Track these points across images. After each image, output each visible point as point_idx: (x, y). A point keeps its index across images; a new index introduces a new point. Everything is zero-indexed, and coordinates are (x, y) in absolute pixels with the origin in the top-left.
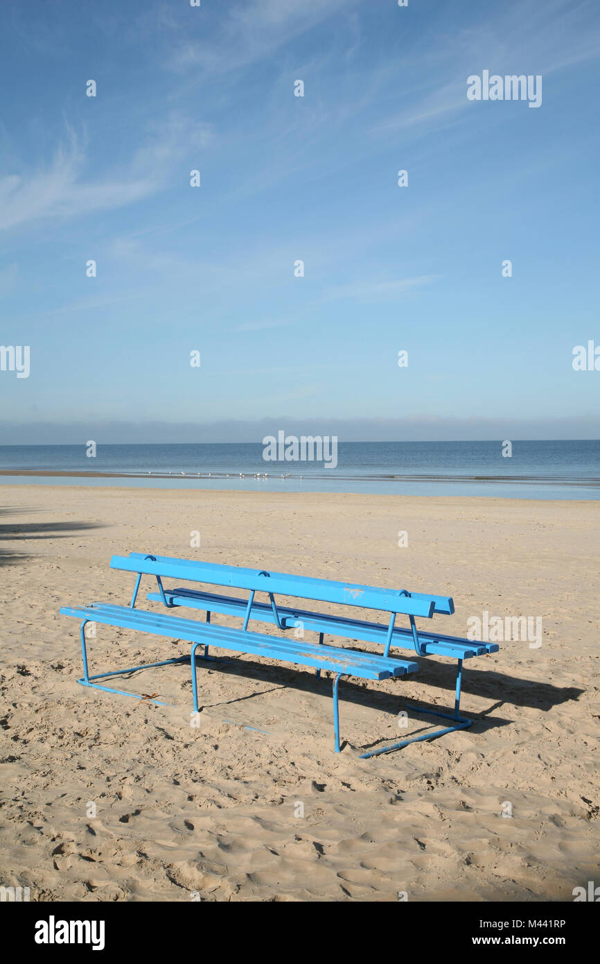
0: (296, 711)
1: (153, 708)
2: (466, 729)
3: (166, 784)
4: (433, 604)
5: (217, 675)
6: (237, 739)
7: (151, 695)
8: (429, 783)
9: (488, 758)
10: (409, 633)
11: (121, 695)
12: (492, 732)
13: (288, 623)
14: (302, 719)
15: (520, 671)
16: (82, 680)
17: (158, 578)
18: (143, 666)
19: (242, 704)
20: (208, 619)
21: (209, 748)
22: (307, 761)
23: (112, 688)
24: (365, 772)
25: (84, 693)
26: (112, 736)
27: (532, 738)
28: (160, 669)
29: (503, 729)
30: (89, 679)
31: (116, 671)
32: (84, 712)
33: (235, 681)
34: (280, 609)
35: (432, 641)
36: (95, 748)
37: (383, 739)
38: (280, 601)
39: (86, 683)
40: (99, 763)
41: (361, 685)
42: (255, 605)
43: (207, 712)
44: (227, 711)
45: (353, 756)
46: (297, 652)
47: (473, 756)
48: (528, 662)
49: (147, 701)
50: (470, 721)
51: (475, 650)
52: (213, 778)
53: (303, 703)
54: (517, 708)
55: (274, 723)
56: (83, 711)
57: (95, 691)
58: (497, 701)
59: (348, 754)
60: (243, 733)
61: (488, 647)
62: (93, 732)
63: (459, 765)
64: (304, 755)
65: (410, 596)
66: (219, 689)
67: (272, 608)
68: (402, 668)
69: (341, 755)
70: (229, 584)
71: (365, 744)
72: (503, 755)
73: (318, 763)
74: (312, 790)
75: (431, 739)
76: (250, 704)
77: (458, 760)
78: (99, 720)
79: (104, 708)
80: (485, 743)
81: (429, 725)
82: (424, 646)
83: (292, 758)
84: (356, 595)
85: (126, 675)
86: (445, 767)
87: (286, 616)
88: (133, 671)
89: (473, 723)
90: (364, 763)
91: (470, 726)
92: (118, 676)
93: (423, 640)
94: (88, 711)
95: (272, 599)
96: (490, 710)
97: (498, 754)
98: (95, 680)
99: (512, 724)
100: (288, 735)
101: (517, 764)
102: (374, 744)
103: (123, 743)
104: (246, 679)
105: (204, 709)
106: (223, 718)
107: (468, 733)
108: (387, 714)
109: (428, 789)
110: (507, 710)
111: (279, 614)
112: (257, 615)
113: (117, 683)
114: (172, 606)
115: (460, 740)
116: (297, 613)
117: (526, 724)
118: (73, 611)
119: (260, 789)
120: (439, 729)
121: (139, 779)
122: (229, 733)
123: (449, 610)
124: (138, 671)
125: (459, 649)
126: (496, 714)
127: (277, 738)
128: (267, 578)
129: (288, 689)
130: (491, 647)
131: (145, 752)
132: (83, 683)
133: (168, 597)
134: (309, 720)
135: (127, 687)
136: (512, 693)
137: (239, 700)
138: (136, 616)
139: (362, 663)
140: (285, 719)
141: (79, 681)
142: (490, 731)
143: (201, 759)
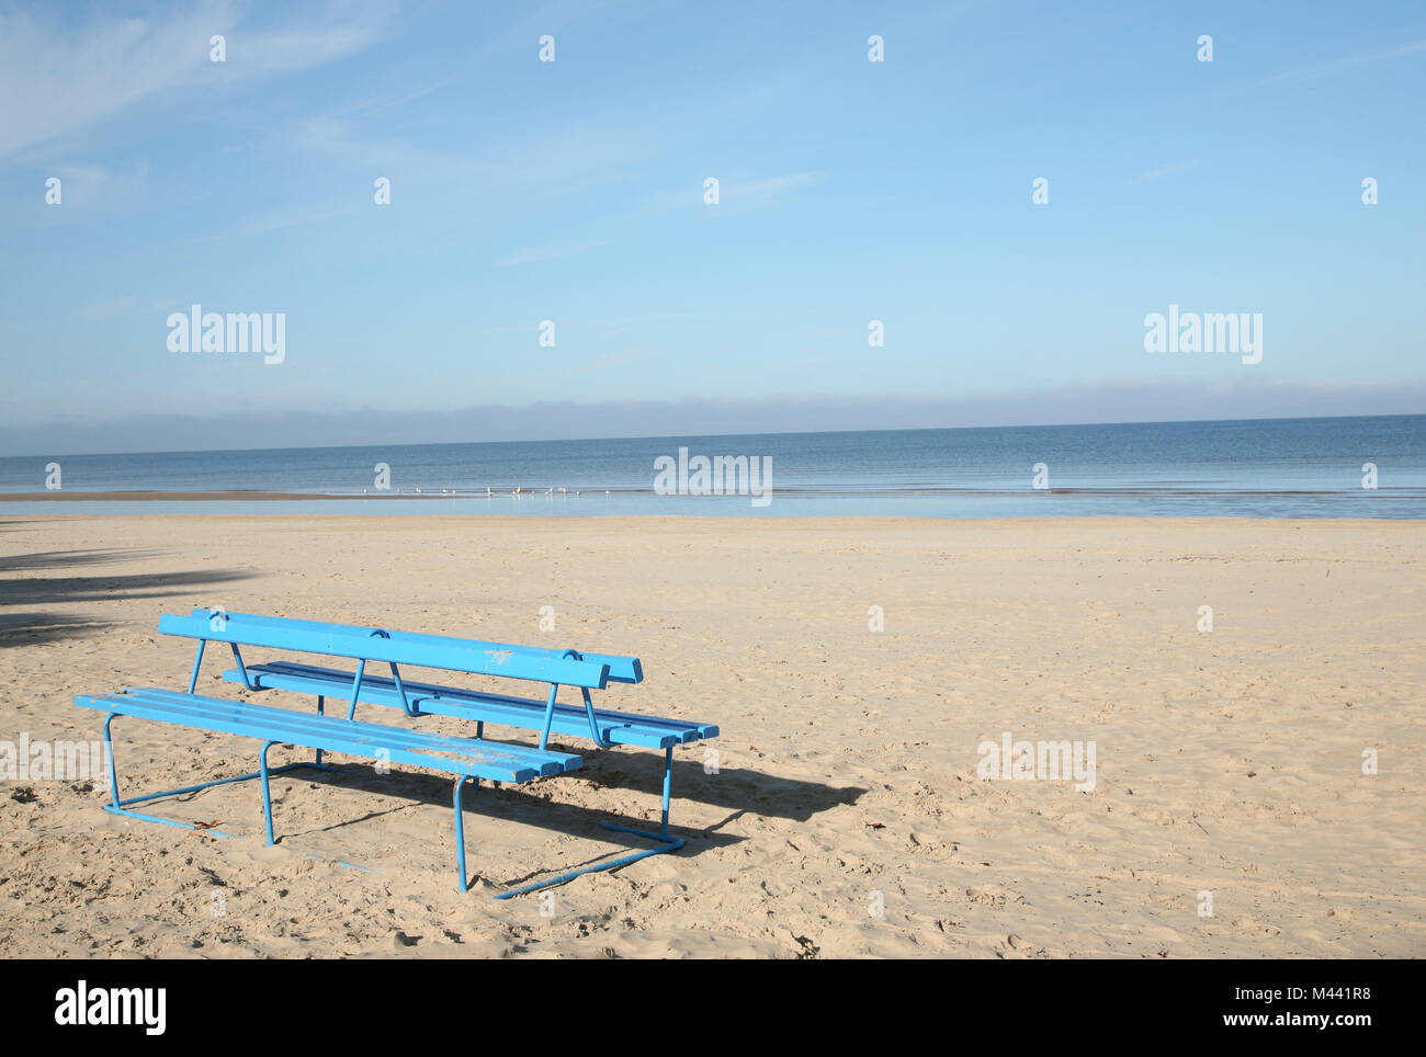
0: (425, 837)
1: (208, 842)
2: (672, 852)
3: (180, 947)
4: (606, 669)
5: (324, 790)
6: (319, 881)
7: (209, 823)
8: (582, 927)
9: (689, 893)
10: (582, 712)
11: (168, 826)
12: (709, 856)
13: (422, 707)
14: (432, 848)
15: (788, 768)
16: (111, 805)
17: (235, 647)
18: (219, 780)
19: (348, 830)
20: (321, 707)
21: (272, 895)
22: (413, 906)
23: (155, 816)
24: (491, 917)
25: (108, 825)
26: (128, 885)
27: (767, 860)
28: (240, 785)
29: (728, 850)
30: (120, 805)
31: (171, 790)
32: (99, 851)
33: (349, 798)
34: (407, 686)
35: (622, 725)
36: (95, 903)
37: (542, 871)
38: (407, 674)
39: (116, 809)
40: (90, 923)
41: (542, 796)
42: (368, 681)
43: (287, 844)
44: (319, 841)
45: (486, 896)
46: (409, 747)
47: (668, 889)
48: (808, 755)
49: (201, 832)
50: (681, 841)
51: (680, 734)
52: (260, 937)
53: (442, 824)
54: (761, 820)
55: (387, 856)
56: (96, 850)
57: (126, 820)
58: (735, 811)
59: (477, 894)
60: (331, 871)
61: (701, 730)
62: (100, 881)
63: (643, 902)
64: (410, 898)
65: (581, 659)
66: (319, 810)
67: (394, 684)
68: (555, 764)
69: (466, 896)
70: (327, 651)
71: (513, 878)
72: (713, 885)
73: (429, 908)
74: (395, 944)
75: (614, 869)
76: (360, 830)
77: (644, 896)
78: (116, 862)
79: (130, 845)
80: (695, 871)
81: (623, 848)
82: (606, 732)
83: (392, 903)
84: (501, 660)
85: (186, 796)
86: (621, 906)
87: (419, 696)
88: (198, 790)
89: (685, 843)
90: (496, 905)
91: (681, 848)
92: (170, 797)
93: (604, 723)
94: (104, 850)
95: (395, 671)
96: (721, 825)
97: (707, 884)
98: (132, 806)
99: (744, 843)
100: (398, 871)
101: (726, 895)
102: (526, 879)
103: (140, 894)
104: (368, 794)
105: (284, 839)
106: (309, 851)
107: (673, 858)
108: (565, 835)
109: (578, 937)
110: (749, 823)
111: (406, 693)
112: (368, 696)
113: (168, 807)
114: (259, 688)
115: (659, 868)
116: (438, 692)
117: (765, 840)
118: (93, 701)
119: (322, 947)
120: (635, 852)
121: (142, 943)
122: (312, 873)
123: (634, 677)
124: (207, 789)
125: (654, 734)
126: (728, 829)
127: (380, 875)
128: (386, 640)
129: (426, 806)
130: (706, 730)
131: (170, 904)
132: (110, 809)
133: (252, 675)
134: (440, 849)
135: (178, 813)
136: (763, 799)
137: (344, 824)
138: (199, 706)
139: (499, 759)
140: (405, 849)
141: (106, 808)
142: (708, 853)
143: (255, 911)
